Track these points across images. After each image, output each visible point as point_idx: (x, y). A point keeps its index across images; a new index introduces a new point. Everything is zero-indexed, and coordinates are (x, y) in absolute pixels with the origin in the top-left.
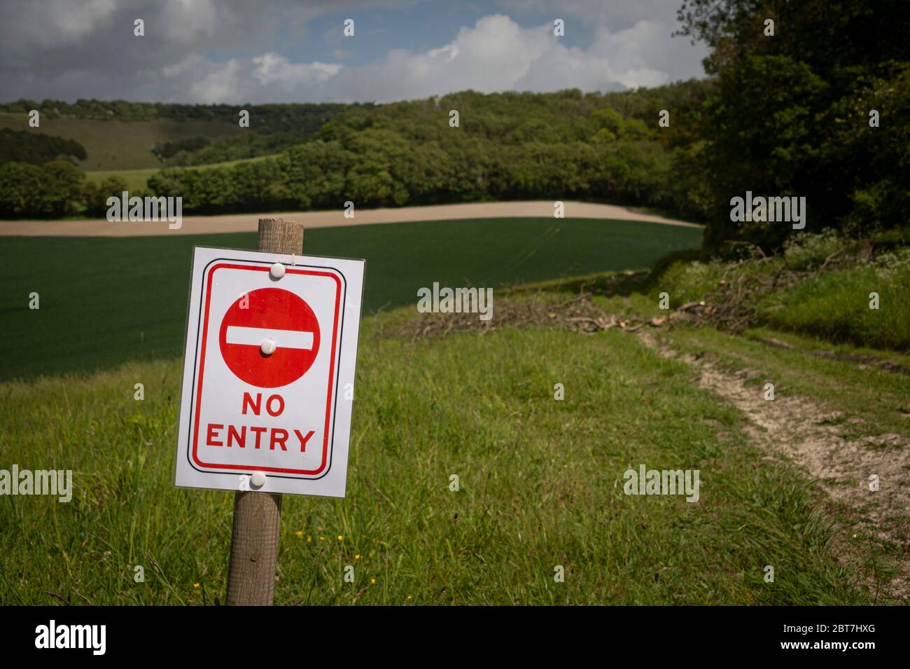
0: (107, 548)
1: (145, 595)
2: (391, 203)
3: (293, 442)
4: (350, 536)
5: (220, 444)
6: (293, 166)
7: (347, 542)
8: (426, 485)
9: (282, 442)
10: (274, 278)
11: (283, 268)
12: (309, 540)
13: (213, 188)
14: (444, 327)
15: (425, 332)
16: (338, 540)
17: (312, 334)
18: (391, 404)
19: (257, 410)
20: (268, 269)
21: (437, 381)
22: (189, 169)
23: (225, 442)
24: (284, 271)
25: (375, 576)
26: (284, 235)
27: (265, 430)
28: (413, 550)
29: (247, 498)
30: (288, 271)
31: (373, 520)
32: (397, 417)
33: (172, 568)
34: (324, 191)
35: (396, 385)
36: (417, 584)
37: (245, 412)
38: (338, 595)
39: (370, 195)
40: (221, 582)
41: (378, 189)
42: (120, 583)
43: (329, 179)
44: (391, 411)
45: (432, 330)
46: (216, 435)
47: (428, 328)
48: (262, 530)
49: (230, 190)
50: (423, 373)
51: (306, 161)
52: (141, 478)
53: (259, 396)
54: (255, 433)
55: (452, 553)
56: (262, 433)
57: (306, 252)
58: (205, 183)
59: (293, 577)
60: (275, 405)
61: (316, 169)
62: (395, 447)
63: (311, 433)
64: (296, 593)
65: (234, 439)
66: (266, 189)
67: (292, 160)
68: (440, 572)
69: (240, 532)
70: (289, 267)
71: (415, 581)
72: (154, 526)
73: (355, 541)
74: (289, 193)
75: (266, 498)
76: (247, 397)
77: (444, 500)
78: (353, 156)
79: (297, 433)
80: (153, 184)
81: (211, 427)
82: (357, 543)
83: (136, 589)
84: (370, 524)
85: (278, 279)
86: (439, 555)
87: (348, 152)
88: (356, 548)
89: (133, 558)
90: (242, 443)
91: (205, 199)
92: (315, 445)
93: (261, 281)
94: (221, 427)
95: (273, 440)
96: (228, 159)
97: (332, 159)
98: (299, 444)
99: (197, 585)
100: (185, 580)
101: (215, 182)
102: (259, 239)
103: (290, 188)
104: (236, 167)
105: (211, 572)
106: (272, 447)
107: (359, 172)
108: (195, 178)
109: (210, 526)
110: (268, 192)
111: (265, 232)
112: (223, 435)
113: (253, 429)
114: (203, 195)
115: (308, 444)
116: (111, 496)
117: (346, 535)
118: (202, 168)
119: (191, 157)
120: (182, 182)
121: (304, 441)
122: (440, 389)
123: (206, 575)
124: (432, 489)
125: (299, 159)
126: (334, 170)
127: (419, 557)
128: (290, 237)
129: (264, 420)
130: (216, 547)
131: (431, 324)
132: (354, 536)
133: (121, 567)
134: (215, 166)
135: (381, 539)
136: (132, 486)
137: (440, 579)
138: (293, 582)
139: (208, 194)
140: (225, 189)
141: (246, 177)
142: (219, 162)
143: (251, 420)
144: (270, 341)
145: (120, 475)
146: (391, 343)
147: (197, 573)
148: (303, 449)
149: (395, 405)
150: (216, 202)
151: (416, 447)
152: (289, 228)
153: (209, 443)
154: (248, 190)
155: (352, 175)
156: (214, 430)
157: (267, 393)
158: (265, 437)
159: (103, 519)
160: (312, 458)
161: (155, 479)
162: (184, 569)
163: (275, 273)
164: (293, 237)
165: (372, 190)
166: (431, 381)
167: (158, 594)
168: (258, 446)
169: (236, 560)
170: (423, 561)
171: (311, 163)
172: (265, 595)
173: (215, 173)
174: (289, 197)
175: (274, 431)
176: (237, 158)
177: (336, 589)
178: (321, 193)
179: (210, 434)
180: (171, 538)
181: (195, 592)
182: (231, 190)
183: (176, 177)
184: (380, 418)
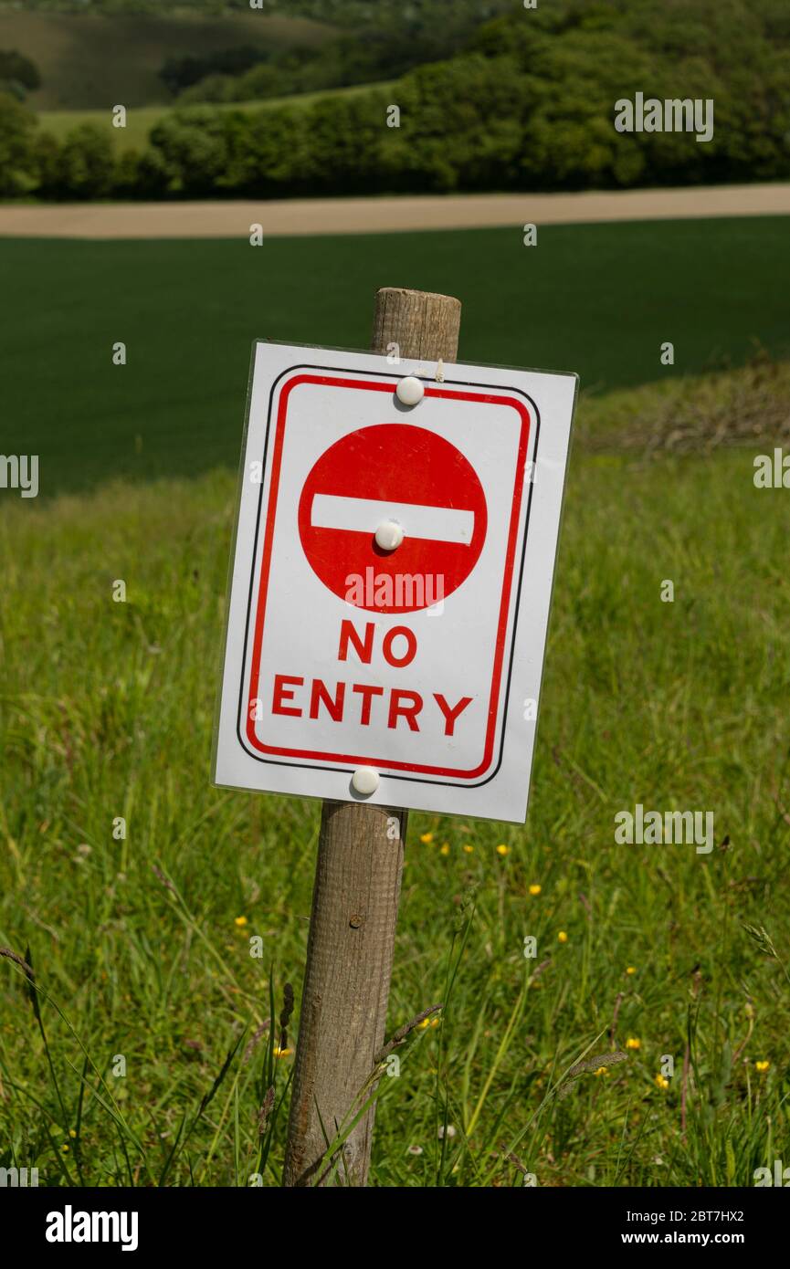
0: (83, 841)
1: (151, 930)
2: (608, 181)
3: (431, 716)
4: (520, 847)
5: (297, 713)
6: (424, 103)
7: (516, 859)
8: (665, 756)
9: (411, 715)
10: (403, 406)
11: (420, 386)
12: (445, 850)
13: (272, 148)
14: (708, 435)
15: (669, 443)
16: (498, 853)
17: (471, 514)
18: (602, 590)
19: (365, 655)
20: (392, 388)
21: (692, 546)
22: (229, 108)
23: (306, 710)
24: (422, 391)
25: (565, 927)
26: (424, 325)
27: (379, 691)
28: (637, 881)
29: (345, 812)
30: (430, 393)
31: (563, 818)
32: (612, 616)
33: (197, 885)
34: (481, 151)
35: (611, 550)
36: (646, 946)
37: (343, 656)
38: (498, 959)
39: (571, 163)
40: (285, 919)
41: (587, 152)
42: (107, 906)
43: (492, 133)
44: (601, 604)
45: (685, 439)
46: (290, 695)
47: (676, 435)
48: (370, 874)
49: (304, 152)
50: (665, 532)
51: (449, 95)
52: (141, 713)
53: (370, 627)
54: (361, 695)
55: (712, 892)
56: (374, 697)
57: (465, 356)
58: (257, 135)
59: (415, 917)
60: (400, 647)
61: (467, 111)
62: (607, 674)
63: (465, 702)
64: (421, 948)
65: (322, 707)
66: (371, 149)
67: (423, 91)
68: (687, 926)
69: (330, 874)
70: (432, 385)
71: (641, 939)
72: (163, 808)
73: (530, 857)
74: (415, 160)
75: (378, 815)
76: (348, 629)
77: (698, 785)
78: (541, 86)
79: (440, 699)
80: (160, 137)
81: (280, 680)
82: (534, 861)
83: (135, 918)
84: (557, 825)
85: (409, 407)
86: (687, 893)
87: (530, 79)
88: (532, 869)
89: (128, 863)
90: (336, 713)
91: (255, 168)
92: (472, 724)
93: (376, 411)
94: (299, 681)
95: (395, 711)
96: (299, 90)
97: (500, 94)
98: (443, 720)
99: (241, 921)
100: (219, 910)
101: (276, 135)
102: (376, 329)
103: (417, 148)
104: (317, 106)
105: (266, 898)
106: (392, 724)
107: (552, 118)
108: (237, 126)
109: (264, 810)
110: (374, 156)
111: (389, 315)
112: (302, 697)
113: (357, 688)
114: (251, 161)
115: (458, 722)
116: (88, 741)
117: (514, 845)
118: (252, 108)
119: (230, 85)
120: (213, 134)
121: (451, 716)
122: (698, 563)
123: (258, 903)
124: (678, 762)
125: (437, 92)
126: (503, 115)
127: (650, 896)
128: (435, 327)
129: (378, 672)
130: (274, 849)
131: (683, 427)
132: (528, 847)
133: (108, 877)
134: (274, 105)
135: (578, 856)
136: (125, 726)
137: (688, 940)
138: (414, 927)
139: (261, 158)
140: (294, 146)
141: (335, 128)
142: (283, 95)
143: (353, 671)
144: (393, 525)
145: (104, 705)
146: (601, 461)
147: (241, 896)
148: (449, 731)
149: (608, 594)
150: (275, 174)
151: (647, 677)
152: (434, 309)
153: (277, 709)
154: (337, 152)
155: (539, 123)
156: (286, 687)
157: (384, 623)
158: (381, 705)
159: (76, 786)
160: (466, 747)
161: (165, 715)
162: (218, 890)
163: (405, 396)
164: (441, 326)
165: (575, 154)
166: (679, 547)
167: (172, 931)
168: (365, 720)
169: (323, 925)
170: (656, 901)
171: (459, 99)
172: (374, 989)
173: (276, 116)
174: (414, 165)
175: (397, 694)
176: (318, 88)
177: (494, 947)
178: (477, 159)
179: (279, 694)
180: (196, 830)
181: (238, 931)
182: (306, 151)
183: (201, 123)
184: (580, 619)
